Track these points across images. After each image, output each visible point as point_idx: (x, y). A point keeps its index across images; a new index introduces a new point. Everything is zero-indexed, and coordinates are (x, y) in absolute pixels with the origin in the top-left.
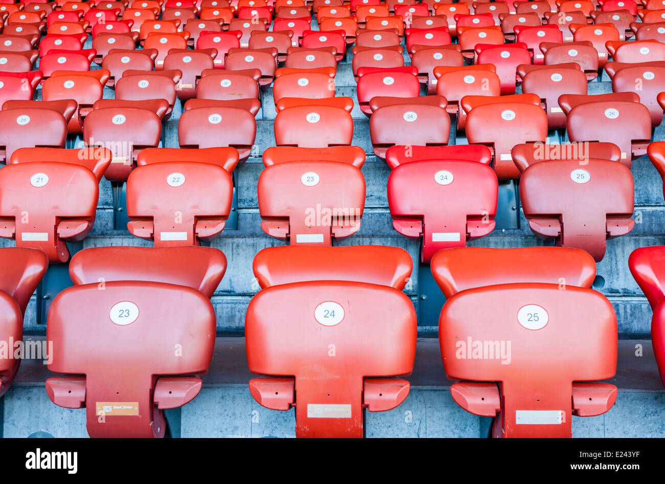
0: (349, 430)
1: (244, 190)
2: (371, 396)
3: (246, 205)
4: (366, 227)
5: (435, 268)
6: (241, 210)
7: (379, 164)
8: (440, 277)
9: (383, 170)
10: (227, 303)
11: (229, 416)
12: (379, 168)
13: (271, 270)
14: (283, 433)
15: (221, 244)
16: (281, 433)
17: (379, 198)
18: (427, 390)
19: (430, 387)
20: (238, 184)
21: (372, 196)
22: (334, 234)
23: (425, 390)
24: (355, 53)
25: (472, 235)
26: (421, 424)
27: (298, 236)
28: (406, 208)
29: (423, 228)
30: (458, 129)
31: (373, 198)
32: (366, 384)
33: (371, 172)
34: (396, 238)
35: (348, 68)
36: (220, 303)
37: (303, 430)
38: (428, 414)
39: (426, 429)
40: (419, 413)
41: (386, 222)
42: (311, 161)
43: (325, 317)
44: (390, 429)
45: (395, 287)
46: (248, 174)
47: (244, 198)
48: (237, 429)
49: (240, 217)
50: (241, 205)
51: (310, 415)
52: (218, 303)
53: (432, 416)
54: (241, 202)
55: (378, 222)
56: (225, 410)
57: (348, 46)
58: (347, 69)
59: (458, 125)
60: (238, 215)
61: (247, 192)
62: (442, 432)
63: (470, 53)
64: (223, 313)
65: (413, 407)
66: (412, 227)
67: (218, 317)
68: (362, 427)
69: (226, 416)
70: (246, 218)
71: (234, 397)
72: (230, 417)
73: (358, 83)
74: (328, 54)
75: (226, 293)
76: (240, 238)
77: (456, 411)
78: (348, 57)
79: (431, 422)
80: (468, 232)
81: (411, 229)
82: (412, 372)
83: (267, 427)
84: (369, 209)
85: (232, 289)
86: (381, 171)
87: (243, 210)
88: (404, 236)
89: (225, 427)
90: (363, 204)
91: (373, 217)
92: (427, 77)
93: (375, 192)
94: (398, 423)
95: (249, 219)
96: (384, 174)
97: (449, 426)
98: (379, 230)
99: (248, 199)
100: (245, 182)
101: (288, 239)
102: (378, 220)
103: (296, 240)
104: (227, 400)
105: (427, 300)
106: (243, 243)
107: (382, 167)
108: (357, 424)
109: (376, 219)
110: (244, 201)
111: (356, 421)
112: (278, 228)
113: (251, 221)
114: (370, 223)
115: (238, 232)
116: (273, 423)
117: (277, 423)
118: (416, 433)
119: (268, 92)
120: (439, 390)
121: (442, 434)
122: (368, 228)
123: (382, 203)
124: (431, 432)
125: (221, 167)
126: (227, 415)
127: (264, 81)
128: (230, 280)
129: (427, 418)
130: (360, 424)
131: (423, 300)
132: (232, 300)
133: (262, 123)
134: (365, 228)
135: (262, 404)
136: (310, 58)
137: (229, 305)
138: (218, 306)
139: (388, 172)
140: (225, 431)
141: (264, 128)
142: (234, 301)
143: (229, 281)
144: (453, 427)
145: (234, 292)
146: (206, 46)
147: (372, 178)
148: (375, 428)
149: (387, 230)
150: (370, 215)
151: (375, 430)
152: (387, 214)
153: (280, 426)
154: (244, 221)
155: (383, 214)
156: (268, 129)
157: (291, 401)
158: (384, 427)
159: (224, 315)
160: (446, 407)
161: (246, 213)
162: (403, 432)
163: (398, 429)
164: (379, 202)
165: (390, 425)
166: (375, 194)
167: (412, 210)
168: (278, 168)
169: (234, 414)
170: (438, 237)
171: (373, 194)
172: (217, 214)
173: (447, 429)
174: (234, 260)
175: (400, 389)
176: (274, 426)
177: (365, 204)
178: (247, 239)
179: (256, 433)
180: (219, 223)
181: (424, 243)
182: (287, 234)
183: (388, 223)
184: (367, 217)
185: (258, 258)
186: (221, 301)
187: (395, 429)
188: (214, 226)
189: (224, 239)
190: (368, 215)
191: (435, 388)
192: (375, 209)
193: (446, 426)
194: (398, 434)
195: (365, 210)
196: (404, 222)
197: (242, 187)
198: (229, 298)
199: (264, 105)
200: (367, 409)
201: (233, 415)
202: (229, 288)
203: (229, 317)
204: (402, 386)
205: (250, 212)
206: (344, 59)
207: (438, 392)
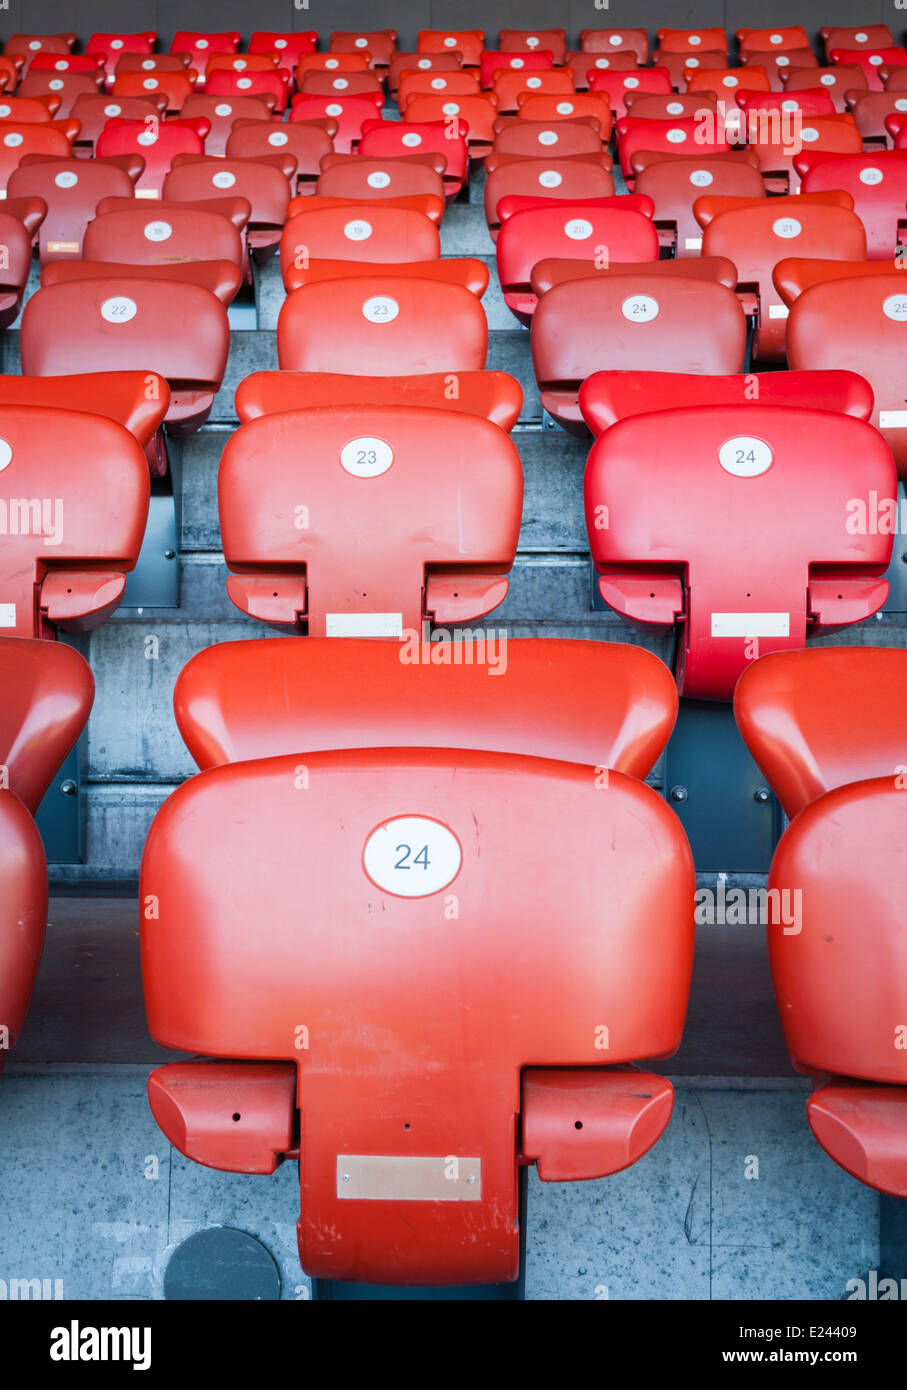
0: (474, 1239)
1: (197, 504)
2: (547, 1125)
3: (202, 543)
4: (518, 603)
5: (747, 712)
6: (190, 556)
7: (554, 439)
8: (764, 739)
9: (566, 453)
10: (136, 805)
11: (100, 1165)
12: (555, 448)
13: (229, 714)
14: (267, 1219)
15: (120, 639)
16: (261, 1217)
17: (554, 528)
18: (715, 1090)
19: (723, 1081)
20: (181, 488)
21: (534, 521)
22: (432, 614)
23: (708, 1090)
24: (492, 169)
25: (823, 620)
26: (696, 1195)
27: (329, 617)
28: (637, 544)
29: (686, 601)
30: (755, 357)
31: (537, 526)
32: (530, 1085)
33: (533, 459)
34: (604, 630)
35: (471, 216)
36: (115, 805)
37: (322, 1238)
38: (718, 1163)
39: (712, 1210)
40: (689, 1161)
41: (570, 591)
42: (369, 407)
43: (397, 867)
44: (600, 1209)
45: (623, 770)
46: (208, 462)
47: (197, 524)
48: (124, 1206)
49: (187, 575)
50: (190, 543)
51: (346, 1190)
52: (110, 805)
53: (728, 1170)
54: (190, 536)
55: (549, 591)
56: (89, 1146)
57: (476, 165)
58: (471, 219)
59: (756, 346)
60: (181, 568)
61: (205, 509)
62: (761, 1220)
63: (778, 180)
64: (124, 832)
65: (672, 1143)
66: (652, 595)
67: (109, 843)
68: (516, 1230)
69: (91, 1165)
70: (201, 578)
71: (117, 1106)
72: (104, 1167)
73: (499, 243)
74: (424, 171)
75: (132, 778)
76: (174, 624)
77: (806, 1155)
78: (473, 195)
79: (726, 1189)
80: (813, 610)
81: (651, 602)
82: (678, 1047)
83: (216, 1199)
84: (526, 558)
85: (149, 767)
86: (559, 456)
87: (196, 556)
88: (629, 621)
89: (87, 1196)
90: (514, 544)
91: (538, 579)
92: (672, 231)
93: (543, 512)
94: (623, 1190)
95: (210, 578)
96: (567, 466)
97: (783, 1203)
98: (553, 613)
99: (208, 526)
100: (201, 483)
101: (301, 626)
102: (549, 587)
103: (324, 629)
104: (95, 1114)
105: (687, 800)
106: (181, 637)
107: (560, 446)
108: (501, 1223)
109: (545, 582)
110: (197, 533)
111: (497, 1212)
112: (275, 595)
113: (215, 585)
114: (529, 595)
115: (180, 613)
116: (235, 1186)
117: (248, 1188)
118: (678, 1221)
119: (271, 266)
120: (753, 1091)
121: (760, 1225)
122: (525, 606)
123: (561, 540)
124: (728, 1218)
125: (120, 425)
126: (95, 1162)
127: (260, 236)
128: (145, 741)
129: (716, 1176)
130: (508, 1219)
131: (679, 800)
132: (150, 796)
133: (254, 338)
134: (514, 605)
135: (188, 1151)
136: (379, 180)
137: (141, 811)
138: (111, 812)
139: (578, 459)
140: (86, 1210)
141: (257, 351)
142: (154, 800)
143: (140, 746)
144: (795, 1204)
145: (154, 773)
146: (119, 148)
147: (535, 474)
148: (551, 1204)
149: (573, 613)
150: (529, 573)
151: (551, 1211)
152: (573, 571)
153: (259, 1198)
154: (198, 586)
155: (563, 570)
156: (267, 354)
157: (283, 1145)
158: (580, 1202)
159: (126, 838)
160: (775, 1141)
161: (203, 565)
162: (641, 1217)
163: (624, 1209)
164: (552, 538)
165: (598, 1195)
166: (542, 518)
167: (655, 546)
168: (275, 425)
169: (115, 1158)
170: (725, 626)
171: (537, 518)
172: (101, 554)
173: (777, 1210)
174: (154, 686)
175: (644, 1106)
176: (238, 1195)
177: (520, 542)
178: (190, 627)
179: (186, 1217)
180: (108, 581)
181: (688, 640)
182: (299, 613)
183: (576, 593)
184: (522, 577)
185: (190, 673)
186: (117, 799)
187: (616, 1208)
188: (93, 589)
189: (128, 626)
190: (524, 571)
191: (739, 1082)
192: (543, 558)
193: (772, 1201)
194: (623, 1224)
195: (516, 558)
196: (632, 583)
197: (193, 496)
198: (143, 790)
199: (261, 298)
200: (532, 1170)
201: (111, 1162)
202: (141, 764)
203: (140, 842)
204: (649, 1097)
205: (212, 562)
206: (463, 197)
207: (748, 1097)
